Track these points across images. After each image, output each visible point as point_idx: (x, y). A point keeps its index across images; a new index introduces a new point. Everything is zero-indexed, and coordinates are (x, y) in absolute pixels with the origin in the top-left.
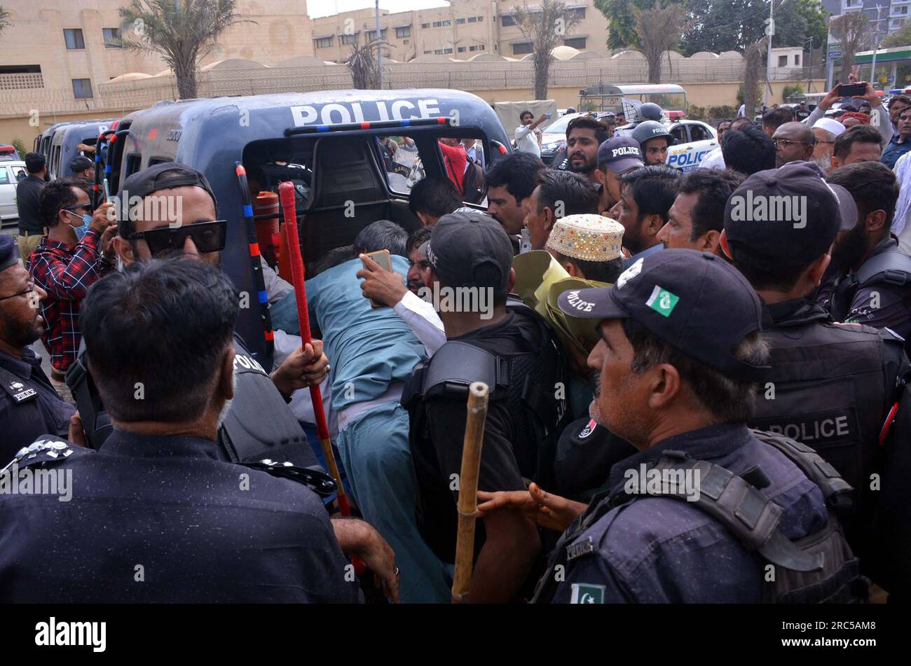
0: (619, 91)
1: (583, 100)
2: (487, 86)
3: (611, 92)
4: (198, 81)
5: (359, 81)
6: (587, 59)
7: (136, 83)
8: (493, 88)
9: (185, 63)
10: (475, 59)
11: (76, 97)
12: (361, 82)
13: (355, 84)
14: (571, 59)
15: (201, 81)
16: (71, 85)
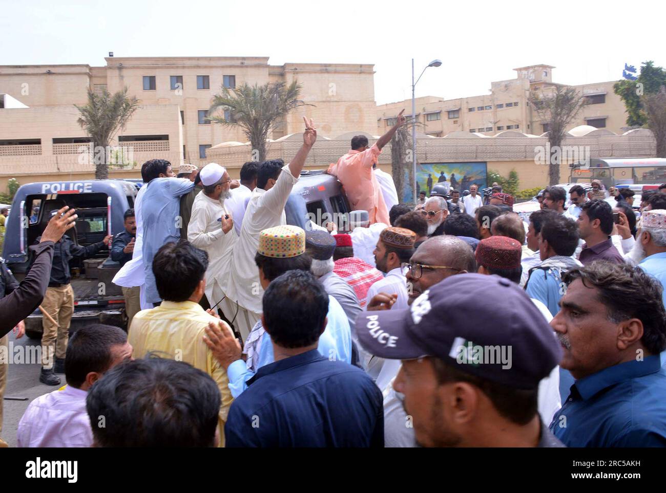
0: (606, 164)
1: (573, 172)
2: (509, 158)
3: (599, 166)
4: (267, 149)
5: (396, 152)
6: (600, 136)
7: (231, 149)
8: (514, 160)
9: (258, 135)
10: (499, 136)
11: (201, 158)
12: (397, 153)
13: (393, 154)
14: (585, 136)
15: (269, 150)
16: (199, 149)
